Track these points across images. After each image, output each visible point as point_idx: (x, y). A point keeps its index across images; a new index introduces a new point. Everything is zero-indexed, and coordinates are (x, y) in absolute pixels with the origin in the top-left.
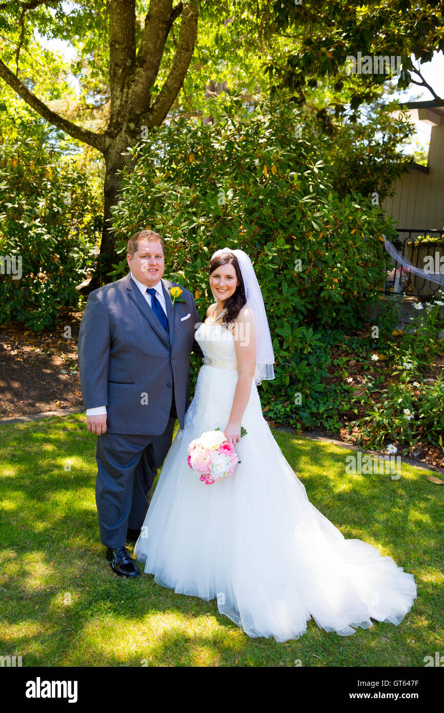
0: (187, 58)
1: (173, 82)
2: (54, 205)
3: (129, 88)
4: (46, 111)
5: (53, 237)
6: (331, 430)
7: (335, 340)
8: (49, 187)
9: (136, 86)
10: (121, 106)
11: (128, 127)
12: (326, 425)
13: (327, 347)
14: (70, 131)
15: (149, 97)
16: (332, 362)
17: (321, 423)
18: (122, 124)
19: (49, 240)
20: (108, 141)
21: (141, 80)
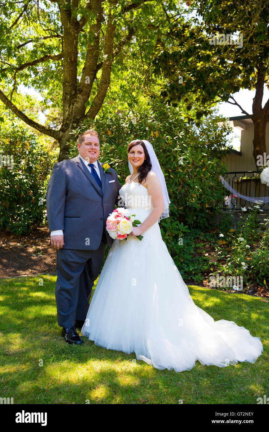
0: (106, 87)
1: (98, 100)
2: (30, 163)
3: (73, 105)
4: (26, 119)
5: (29, 181)
6: (197, 281)
7: (196, 234)
8: (27, 153)
9: (77, 104)
10: (69, 114)
11: (73, 126)
12: (194, 278)
13: (192, 238)
14: (40, 129)
15: (84, 109)
16: (195, 246)
17: (191, 278)
18: (69, 124)
19: (26, 182)
20: (61, 133)
21: (80, 101)
